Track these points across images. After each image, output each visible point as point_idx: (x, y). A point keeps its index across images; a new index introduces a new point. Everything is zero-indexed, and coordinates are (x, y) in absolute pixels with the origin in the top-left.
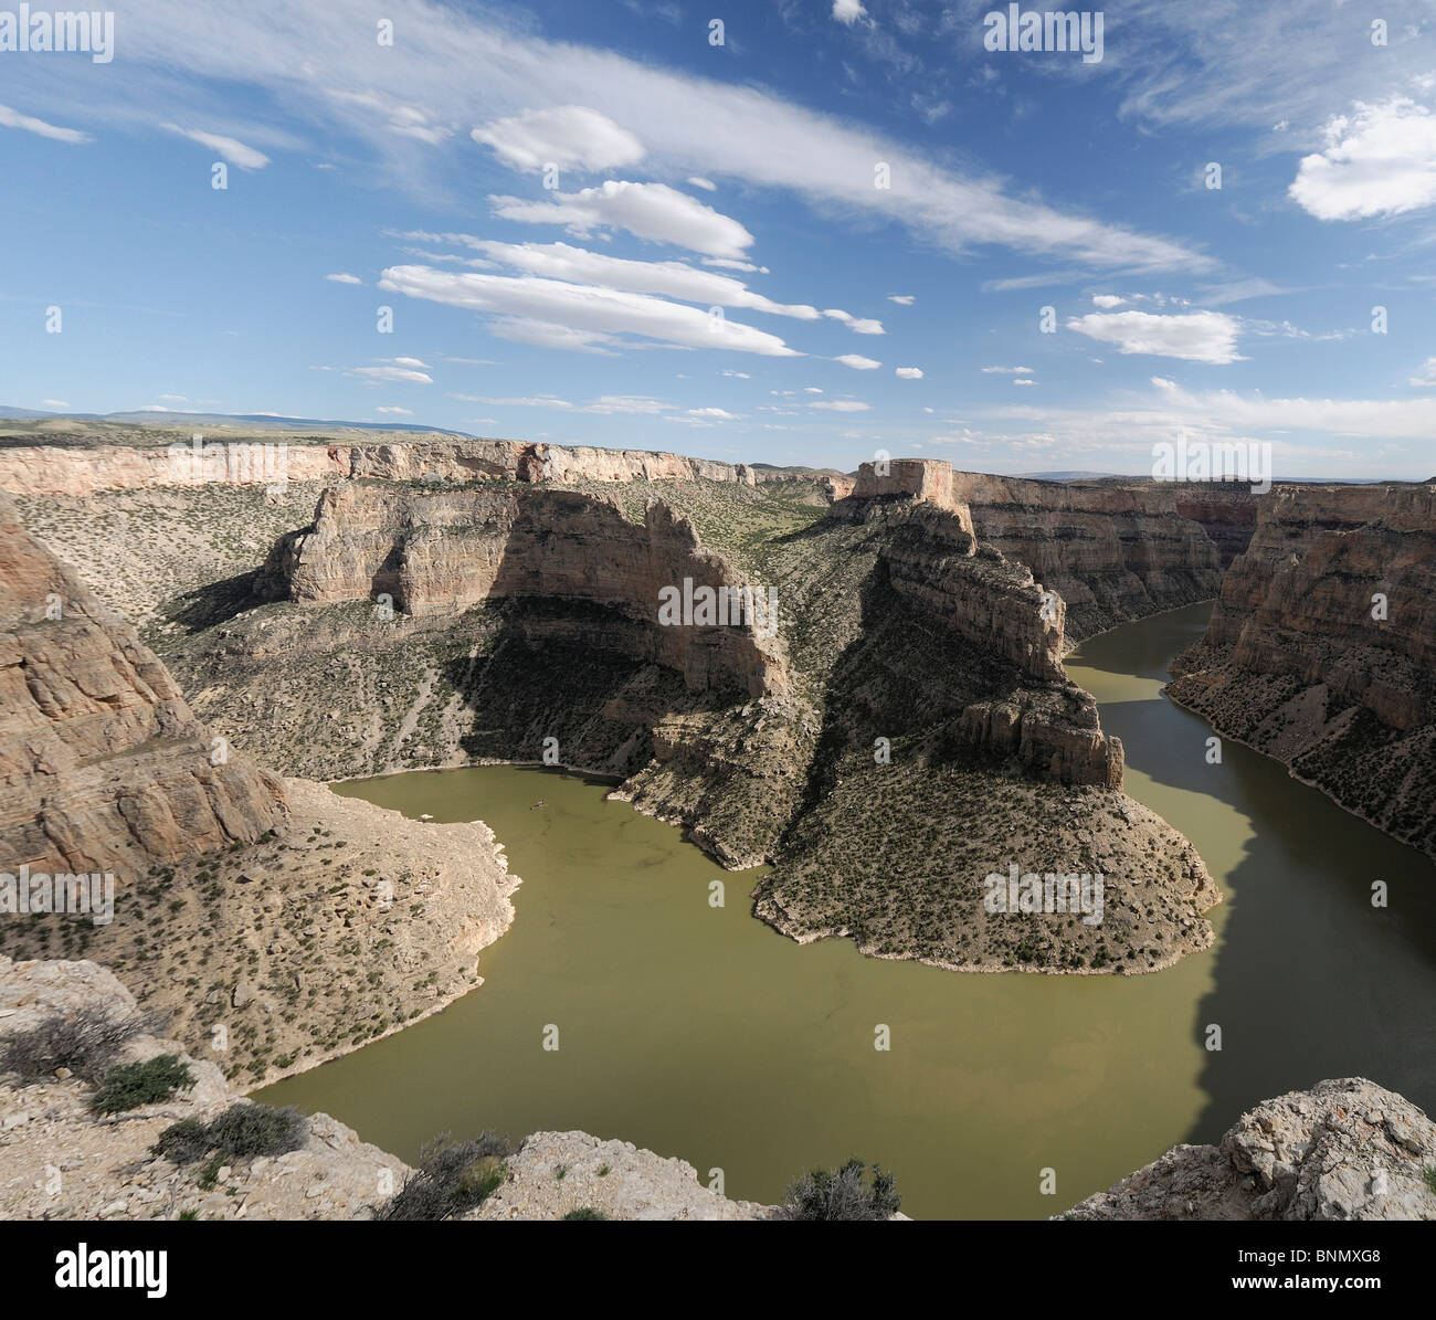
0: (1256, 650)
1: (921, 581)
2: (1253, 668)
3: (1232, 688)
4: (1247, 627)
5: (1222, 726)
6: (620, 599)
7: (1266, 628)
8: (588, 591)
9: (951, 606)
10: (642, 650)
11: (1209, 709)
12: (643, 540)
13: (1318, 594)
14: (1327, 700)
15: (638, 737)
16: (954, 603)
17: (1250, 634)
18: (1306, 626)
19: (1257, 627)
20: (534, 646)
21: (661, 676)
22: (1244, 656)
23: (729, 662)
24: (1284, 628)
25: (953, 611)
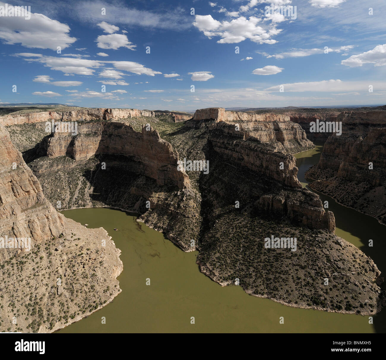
0: (348, 172)
1: (226, 148)
2: (347, 179)
3: (340, 186)
4: (342, 163)
5: (340, 201)
6: (132, 155)
8: (123, 152)
9: (241, 157)
10: (140, 171)
11: (331, 194)
12: (140, 137)
15: (141, 200)
16: (242, 156)
19: (347, 163)
21: (146, 179)
22: (343, 174)
24: (359, 164)
25: (243, 159)
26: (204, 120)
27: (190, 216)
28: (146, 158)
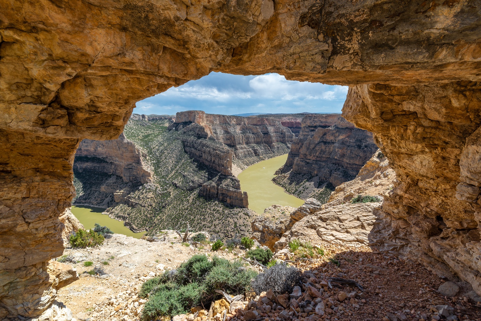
0: (299, 167)
2: (298, 172)
3: (291, 178)
4: (296, 159)
5: (287, 190)
6: (104, 156)
7: (302, 160)
8: (95, 154)
9: (201, 155)
10: (111, 171)
11: (285, 185)
13: (317, 148)
14: (319, 181)
15: (110, 196)
17: (297, 161)
18: (314, 158)
19: (299, 160)
20: (80, 171)
21: (117, 178)
22: (296, 168)
23: (135, 173)
24: (307, 159)
25: (202, 156)
26: (183, 123)
27: (146, 205)
28: (117, 159)
